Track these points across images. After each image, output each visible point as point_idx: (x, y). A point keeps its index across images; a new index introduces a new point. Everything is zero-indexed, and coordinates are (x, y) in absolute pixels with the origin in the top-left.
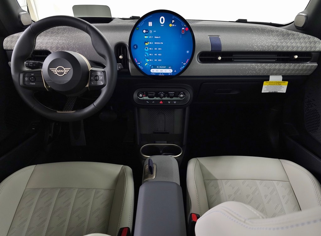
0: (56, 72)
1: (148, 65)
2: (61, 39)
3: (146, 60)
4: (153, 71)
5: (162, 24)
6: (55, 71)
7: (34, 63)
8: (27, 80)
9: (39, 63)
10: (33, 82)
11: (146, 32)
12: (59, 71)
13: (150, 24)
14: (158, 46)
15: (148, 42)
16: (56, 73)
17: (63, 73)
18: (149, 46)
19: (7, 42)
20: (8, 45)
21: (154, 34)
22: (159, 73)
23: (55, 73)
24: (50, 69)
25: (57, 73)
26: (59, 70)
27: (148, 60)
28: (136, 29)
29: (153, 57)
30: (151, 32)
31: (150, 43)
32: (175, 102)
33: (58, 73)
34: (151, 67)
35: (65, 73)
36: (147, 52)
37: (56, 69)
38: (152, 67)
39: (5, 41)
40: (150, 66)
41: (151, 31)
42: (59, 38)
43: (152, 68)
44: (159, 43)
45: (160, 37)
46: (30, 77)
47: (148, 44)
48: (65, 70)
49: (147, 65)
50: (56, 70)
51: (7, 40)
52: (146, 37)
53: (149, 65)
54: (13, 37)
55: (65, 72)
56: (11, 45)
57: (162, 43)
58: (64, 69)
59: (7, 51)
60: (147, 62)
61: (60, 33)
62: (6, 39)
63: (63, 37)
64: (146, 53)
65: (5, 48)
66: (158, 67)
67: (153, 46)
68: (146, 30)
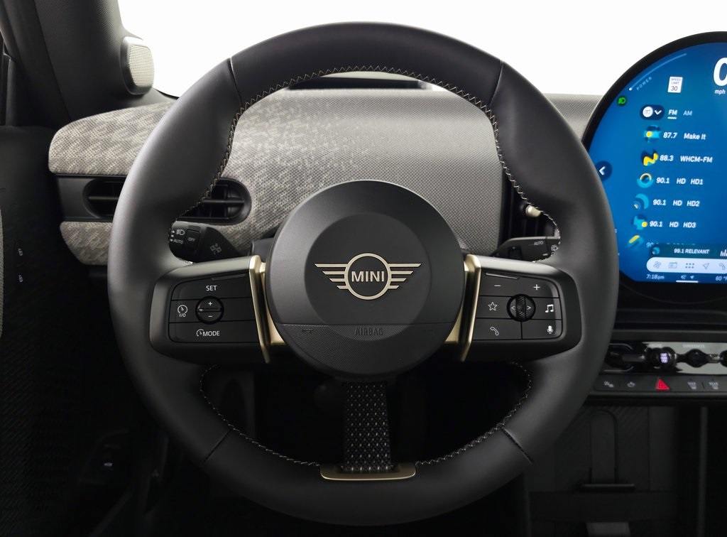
0: (346, 280)
1: (642, 241)
2: (284, 136)
3: (637, 221)
4: (658, 265)
5: (720, 88)
6: (344, 275)
7: (188, 231)
8: (184, 315)
9: (208, 228)
10: (209, 325)
11: (654, 117)
12: (361, 276)
13: (675, 84)
14: (691, 170)
15: (655, 152)
16: (344, 284)
17: (383, 284)
18: (657, 169)
19: (68, 143)
20: (70, 153)
21: (682, 125)
22: (678, 275)
23: (340, 287)
24: (318, 265)
25: (348, 286)
26: (361, 273)
27: (644, 224)
28: (615, 101)
29: (666, 214)
30: (671, 115)
31: (664, 158)
32: (715, 386)
33: (353, 284)
34: (651, 249)
35: (388, 286)
36: (644, 191)
37: (348, 266)
38: (657, 250)
39: (59, 138)
40: (649, 245)
41: (675, 112)
42: (274, 133)
43: (656, 256)
44: (698, 159)
45: (704, 136)
46: (200, 301)
47: (653, 162)
48: (390, 273)
49: (636, 243)
50: (346, 273)
51: (67, 138)
52: (649, 134)
53: (644, 244)
54: (91, 127)
55: (390, 280)
56: (81, 155)
57: (710, 160)
58: (388, 266)
59: (61, 181)
60: (638, 232)
61: (273, 116)
62: (61, 134)
63: (290, 130)
64: (640, 196)
65: (53, 167)
66: (677, 251)
67: (673, 170)
68: (655, 107)
